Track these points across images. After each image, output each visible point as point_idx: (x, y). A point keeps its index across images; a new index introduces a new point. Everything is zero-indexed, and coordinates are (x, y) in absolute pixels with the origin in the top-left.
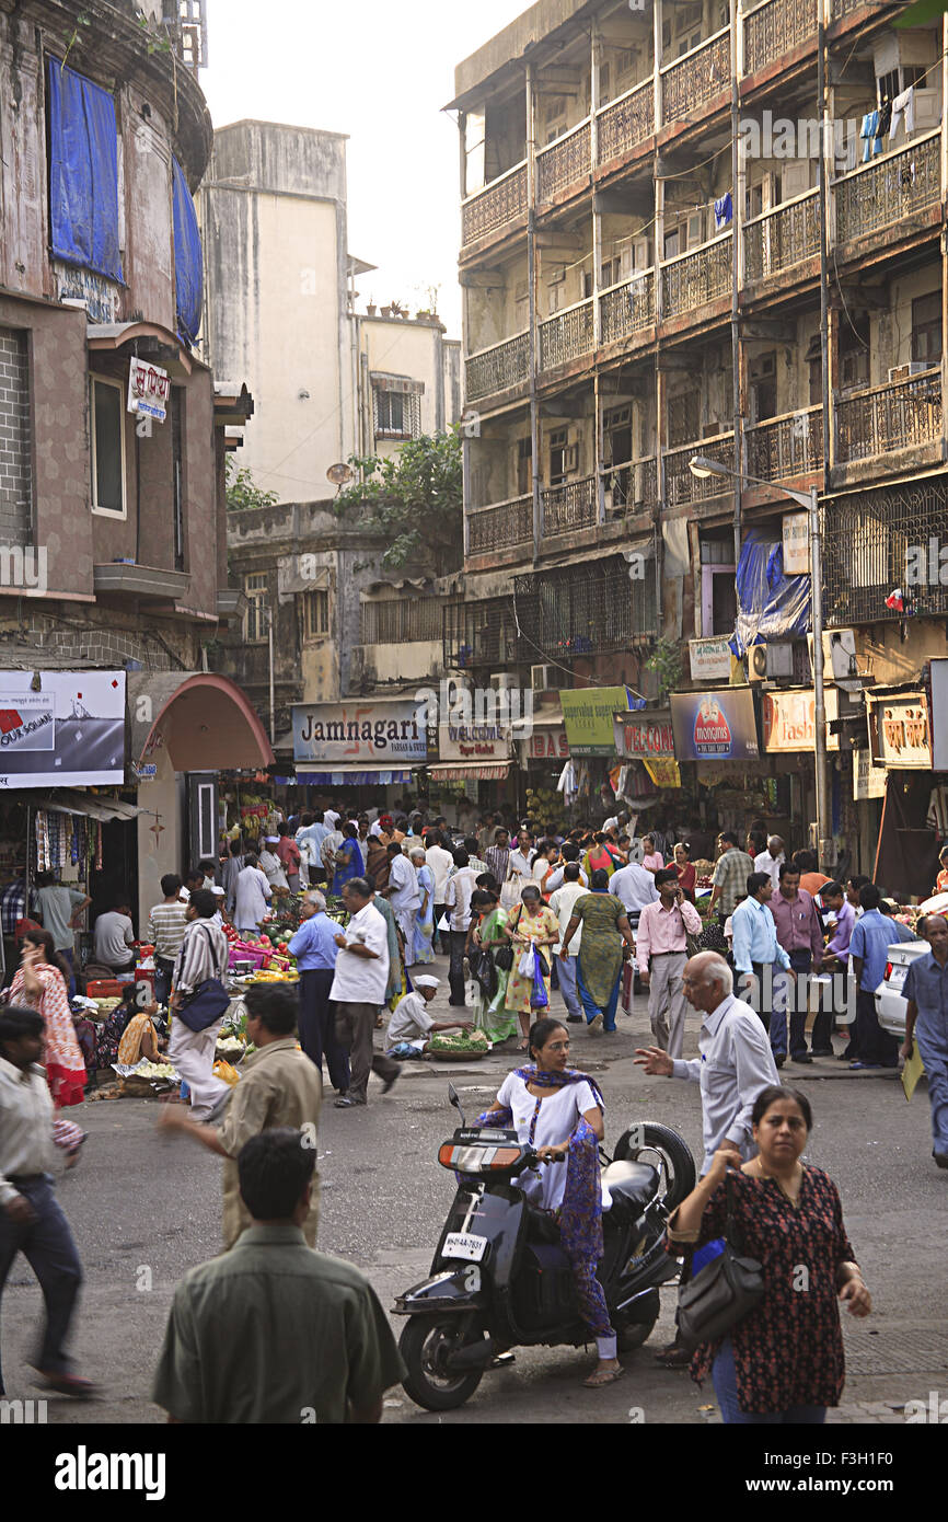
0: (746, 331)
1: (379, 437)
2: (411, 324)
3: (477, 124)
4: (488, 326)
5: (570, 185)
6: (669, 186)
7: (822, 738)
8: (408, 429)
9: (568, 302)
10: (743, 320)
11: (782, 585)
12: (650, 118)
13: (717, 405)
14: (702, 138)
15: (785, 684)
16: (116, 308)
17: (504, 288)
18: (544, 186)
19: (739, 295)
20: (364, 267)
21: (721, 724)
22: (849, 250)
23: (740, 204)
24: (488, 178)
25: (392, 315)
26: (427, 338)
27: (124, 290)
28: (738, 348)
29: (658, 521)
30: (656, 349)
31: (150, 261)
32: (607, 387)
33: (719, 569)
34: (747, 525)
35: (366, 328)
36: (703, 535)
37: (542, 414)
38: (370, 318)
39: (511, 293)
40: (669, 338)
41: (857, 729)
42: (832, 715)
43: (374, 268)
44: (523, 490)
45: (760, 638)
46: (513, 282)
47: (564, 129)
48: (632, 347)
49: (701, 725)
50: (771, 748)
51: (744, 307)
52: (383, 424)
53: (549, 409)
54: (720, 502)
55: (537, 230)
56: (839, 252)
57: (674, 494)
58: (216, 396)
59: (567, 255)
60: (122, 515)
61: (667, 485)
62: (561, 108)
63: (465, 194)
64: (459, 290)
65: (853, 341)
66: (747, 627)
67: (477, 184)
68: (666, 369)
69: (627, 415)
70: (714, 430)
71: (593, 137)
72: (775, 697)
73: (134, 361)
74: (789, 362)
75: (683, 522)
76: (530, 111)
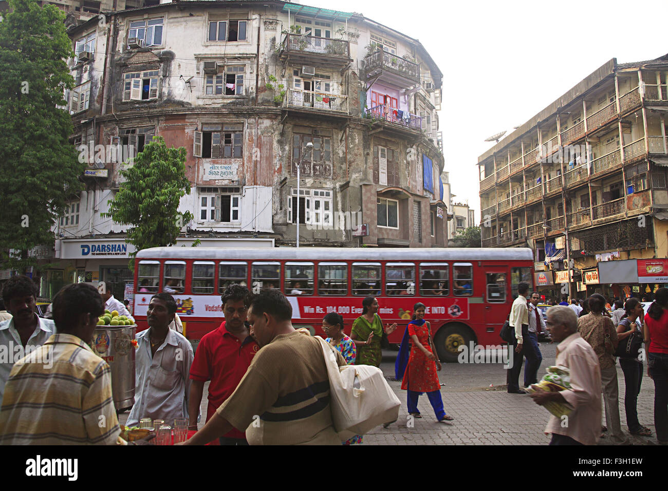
0: (545, 203)
1: (457, 228)
2: (463, 206)
3: (483, 168)
4: (485, 205)
5: (503, 178)
6: (526, 176)
7: (570, 279)
8: (463, 226)
9: (503, 199)
10: (544, 201)
11: (555, 251)
12: (522, 164)
13: (537, 217)
14: (533, 167)
15: (559, 270)
16: (432, 198)
17: (488, 198)
18: (498, 178)
19: (543, 196)
20: (454, 196)
21: (545, 278)
22: (568, 186)
23: (543, 179)
24: (485, 177)
25: (459, 205)
26: (466, 209)
27: (434, 195)
28: (543, 206)
29: (526, 240)
30: (525, 207)
31: (437, 190)
32: (513, 214)
33: (540, 249)
34: (547, 240)
35: (455, 207)
36: (536, 242)
37: (499, 221)
38: (455, 205)
39: (490, 198)
40: (528, 205)
41: (578, 277)
42: (572, 275)
43: (455, 196)
44: (493, 236)
45: (551, 262)
46: (490, 196)
47: (501, 168)
48: (519, 207)
49: (540, 278)
50: (556, 283)
51: (545, 198)
52: (458, 225)
53: (500, 220)
54: (540, 236)
55: (496, 186)
56: (565, 187)
57: (530, 234)
58: (448, 215)
59: (502, 191)
60: (433, 236)
61: (528, 233)
62: (500, 164)
63: (480, 180)
64: (479, 198)
65: (568, 203)
66: (547, 259)
67: (483, 178)
68: (527, 211)
69: (517, 220)
70: (538, 222)
71: (509, 168)
72: (557, 272)
73: (438, 207)
74: (553, 209)
75: (532, 240)
76: (495, 164)
